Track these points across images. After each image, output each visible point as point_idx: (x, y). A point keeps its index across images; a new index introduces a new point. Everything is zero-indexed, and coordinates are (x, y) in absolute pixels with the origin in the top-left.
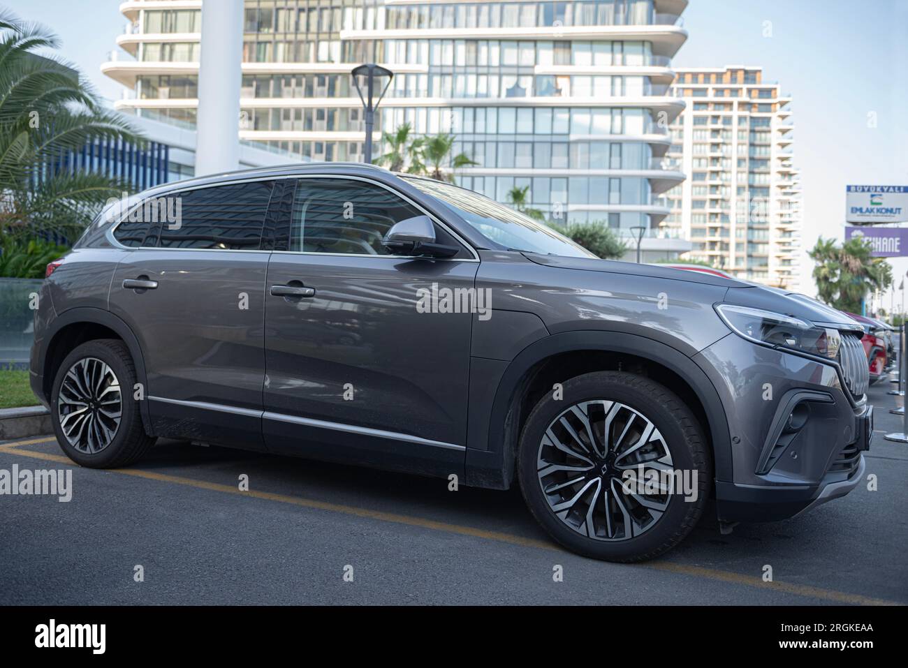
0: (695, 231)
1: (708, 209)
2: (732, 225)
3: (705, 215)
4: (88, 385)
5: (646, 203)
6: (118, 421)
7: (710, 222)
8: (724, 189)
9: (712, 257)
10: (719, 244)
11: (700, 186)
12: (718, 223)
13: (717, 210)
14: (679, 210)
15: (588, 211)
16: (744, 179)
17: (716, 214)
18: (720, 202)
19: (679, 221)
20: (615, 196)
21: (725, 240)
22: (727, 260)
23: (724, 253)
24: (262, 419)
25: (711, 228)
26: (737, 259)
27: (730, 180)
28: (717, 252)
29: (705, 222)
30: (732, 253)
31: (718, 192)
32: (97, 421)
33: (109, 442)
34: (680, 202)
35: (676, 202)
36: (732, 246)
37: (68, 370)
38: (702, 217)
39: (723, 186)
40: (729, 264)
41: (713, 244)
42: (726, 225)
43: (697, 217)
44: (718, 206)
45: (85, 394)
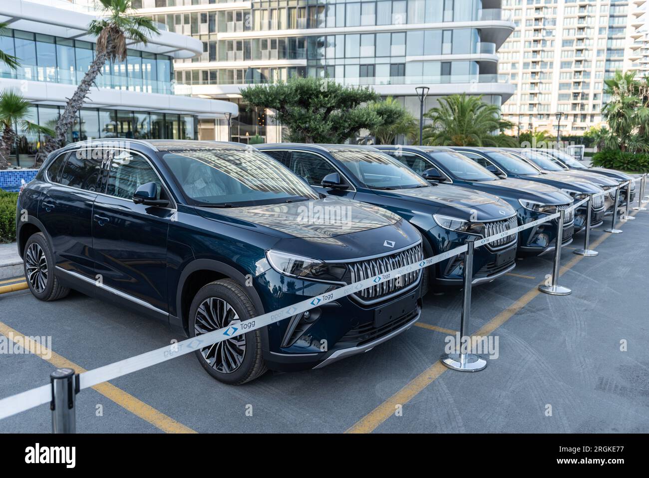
0: (562, 86)
1: (574, 68)
2: (592, 80)
3: (570, 73)
7: (574, 78)
8: (587, 52)
9: (575, 105)
10: (580, 95)
11: (568, 51)
12: (580, 78)
13: (581, 68)
14: (551, 70)
16: (604, 44)
17: (580, 72)
18: (583, 62)
19: (550, 78)
21: (586, 91)
22: (586, 107)
23: (584, 102)
25: (575, 83)
26: (594, 106)
27: (593, 45)
28: (579, 101)
29: (571, 78)
30: (590, 102)
31: (582, 55)
34: (551, 63)
35: (549, 63)
36: (591, 97)
38: (568, 74)
39: (586, 50)
40: (588, 109)
41: (576, 95)
42: (587, 80)
43: (565, 74)
44: (582, 66)
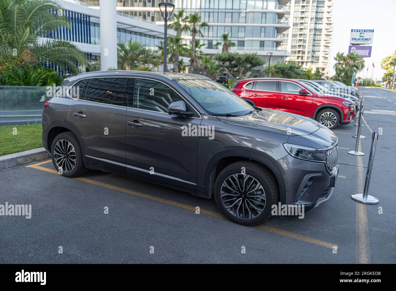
0: (293, 47)
1: (298, 38)
2: (307, 44)
3: (297, 40)
4: (63, 148)
5: (274, 37)
6: (75, 162)
7: (298, 43)
8: (305, 30)
9: (298, 57)
10: (301, 52)
11: (296, 29)
12: (301, 44)
13: (302, 38)
14: (287, 38)
15: (252, 40)
16: (313, 26)
17: (301, 40)
18: (303, 35)
19: (287, 42)
20: (263, 34)
21: (304, 50)
22: (304, 58)
23: (303, 55)
24: (126, 168)
25: (299, 45)
26: (308, 57)
27: (308, 26)
28: (300, 55)
29: (297, 43)
30: (306, 55)
31: (302, 31)
32: (68, 161)
33: (73, 169)
34: (288, 35)
35: (286, 35)
36: (306, 53)
37: (56, 143)
38: (296, 41)
39: (304, 29)
40: (305, 59)
41: (299, 52)
42: (304, 44)
43: (294, 41)
44: (302, 37)
45: (63, 151)
